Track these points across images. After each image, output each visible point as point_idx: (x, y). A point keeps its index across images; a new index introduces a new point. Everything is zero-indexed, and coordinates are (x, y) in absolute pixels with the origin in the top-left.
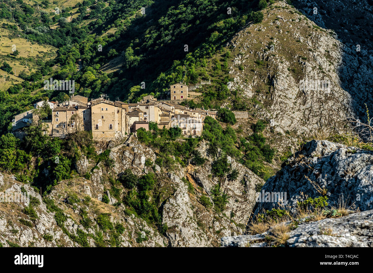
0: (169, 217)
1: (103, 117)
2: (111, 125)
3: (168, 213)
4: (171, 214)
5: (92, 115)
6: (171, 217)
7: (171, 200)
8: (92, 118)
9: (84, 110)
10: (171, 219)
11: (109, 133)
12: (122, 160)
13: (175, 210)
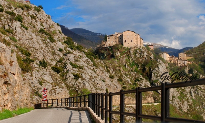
0: (155, 76)
1: (128, 37)
2: (132, 40)
3: (154, 74)
4: (156, 75)
5: (123, 36)
6: (156, 76)
7: (156, 68)
8: (123, 37)
9: (121, 35)
10: (156, 77)
11: (131, 44)
12: (136, 54)
13: (158, 73)
